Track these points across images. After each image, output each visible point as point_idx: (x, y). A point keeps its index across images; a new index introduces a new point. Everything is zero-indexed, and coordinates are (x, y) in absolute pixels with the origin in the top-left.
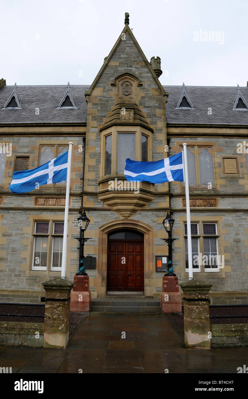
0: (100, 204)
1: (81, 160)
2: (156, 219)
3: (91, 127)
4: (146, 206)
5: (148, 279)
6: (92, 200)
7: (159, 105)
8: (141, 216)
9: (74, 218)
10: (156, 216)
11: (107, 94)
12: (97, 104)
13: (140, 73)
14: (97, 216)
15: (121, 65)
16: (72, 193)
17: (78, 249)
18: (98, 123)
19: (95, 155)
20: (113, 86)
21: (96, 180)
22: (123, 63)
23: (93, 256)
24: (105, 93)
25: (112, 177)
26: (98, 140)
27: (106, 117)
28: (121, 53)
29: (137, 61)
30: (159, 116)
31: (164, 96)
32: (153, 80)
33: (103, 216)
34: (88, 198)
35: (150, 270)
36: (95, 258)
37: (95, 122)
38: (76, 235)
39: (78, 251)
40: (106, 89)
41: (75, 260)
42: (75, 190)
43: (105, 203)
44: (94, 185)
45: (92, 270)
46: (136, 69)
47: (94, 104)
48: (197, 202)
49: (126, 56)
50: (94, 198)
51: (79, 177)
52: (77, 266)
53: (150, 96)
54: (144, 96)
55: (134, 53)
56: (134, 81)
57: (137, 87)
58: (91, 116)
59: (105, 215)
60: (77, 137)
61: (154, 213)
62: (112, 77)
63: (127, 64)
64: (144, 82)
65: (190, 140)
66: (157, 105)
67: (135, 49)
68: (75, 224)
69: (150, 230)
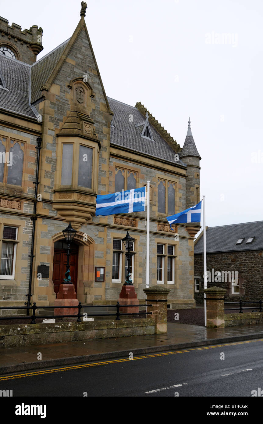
0: (53, 213)
1: (34, 162)
2: (97, 233)
3: (49, 129)
4: (90, 220)
5: (88, 288)
6: (47, 207)
7: (106, 122)
8: (86, 229)
9: (26, 224)
10: (98, 230)
11: (64, 96)
12: (54, 104)
13: (92, 82)
14: (51, 224)
15: (77, 66)
16: (25, 196)
17: (29, 257)
18: (55, 126)
19: (51, 161)
20: (69, 88)
21: (52, 188)
22: (79, 64)
23: (48, 265)
24: (62, 93)
25: (74, 189)
26: (55, 145)
27: (62, 122)
28: (77, 52)
29: (91, 67)
30: (105, 134)
31: (110, 114)
32: (102, 94)
33: (56, 225)
34: (44, 205)
35: (89, 279)
36: (49, 267)
37: (52, 124)
38: (28, 242)
39: (29, 259)
40: (63, 89)
41: (26, 268)
42: (28, 194)
43: (59, 212)
44: (50, 192)
45: (45, 279)
46: (90, 76)
47: (51, 103)
48: (124, 221)
49: (82, 57)
50: (49, 206)
51: (32, 180)
52: (28, 275)
53: (100, 111)
54: (95, 109)
55: (89, 56)
56: (87, 90)
57: (89, 96)
58: (48, 116)
59: (57, 224)
60: (31, 135)
61: (97, 227)
62: (68, 77)
63: (82, 67)
64: (95, 93)
65: (123, 163)
66: (104, 122)
67: (90, 52)
68: (27, 230)
69: (91, 243)
